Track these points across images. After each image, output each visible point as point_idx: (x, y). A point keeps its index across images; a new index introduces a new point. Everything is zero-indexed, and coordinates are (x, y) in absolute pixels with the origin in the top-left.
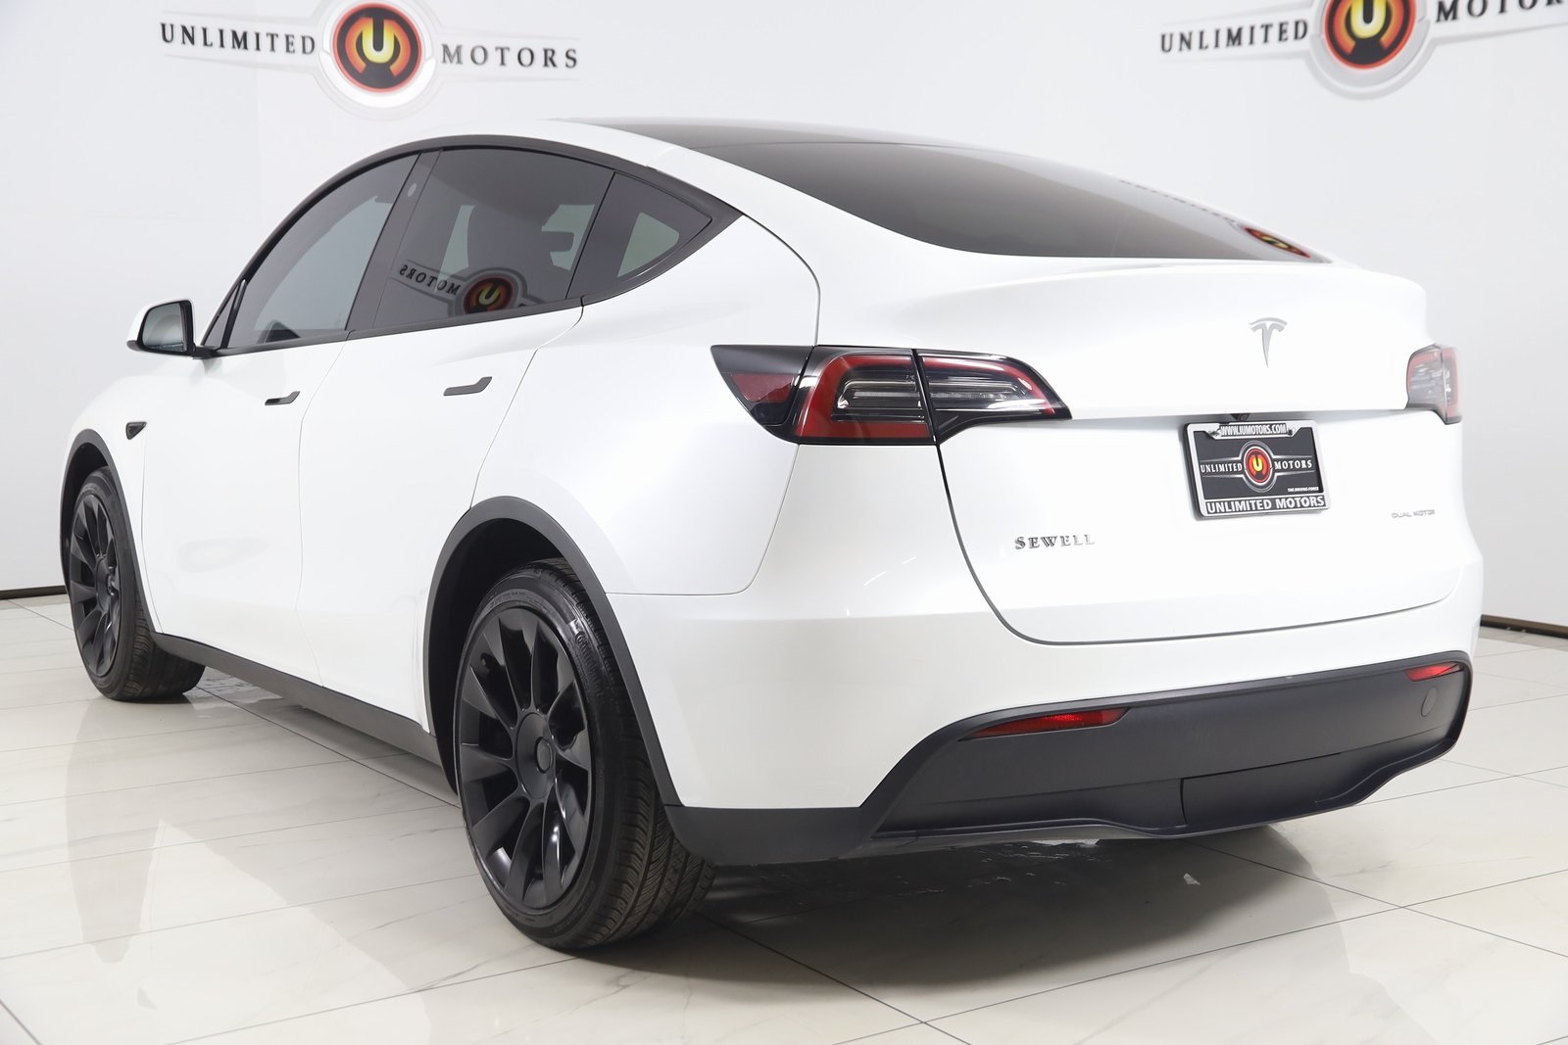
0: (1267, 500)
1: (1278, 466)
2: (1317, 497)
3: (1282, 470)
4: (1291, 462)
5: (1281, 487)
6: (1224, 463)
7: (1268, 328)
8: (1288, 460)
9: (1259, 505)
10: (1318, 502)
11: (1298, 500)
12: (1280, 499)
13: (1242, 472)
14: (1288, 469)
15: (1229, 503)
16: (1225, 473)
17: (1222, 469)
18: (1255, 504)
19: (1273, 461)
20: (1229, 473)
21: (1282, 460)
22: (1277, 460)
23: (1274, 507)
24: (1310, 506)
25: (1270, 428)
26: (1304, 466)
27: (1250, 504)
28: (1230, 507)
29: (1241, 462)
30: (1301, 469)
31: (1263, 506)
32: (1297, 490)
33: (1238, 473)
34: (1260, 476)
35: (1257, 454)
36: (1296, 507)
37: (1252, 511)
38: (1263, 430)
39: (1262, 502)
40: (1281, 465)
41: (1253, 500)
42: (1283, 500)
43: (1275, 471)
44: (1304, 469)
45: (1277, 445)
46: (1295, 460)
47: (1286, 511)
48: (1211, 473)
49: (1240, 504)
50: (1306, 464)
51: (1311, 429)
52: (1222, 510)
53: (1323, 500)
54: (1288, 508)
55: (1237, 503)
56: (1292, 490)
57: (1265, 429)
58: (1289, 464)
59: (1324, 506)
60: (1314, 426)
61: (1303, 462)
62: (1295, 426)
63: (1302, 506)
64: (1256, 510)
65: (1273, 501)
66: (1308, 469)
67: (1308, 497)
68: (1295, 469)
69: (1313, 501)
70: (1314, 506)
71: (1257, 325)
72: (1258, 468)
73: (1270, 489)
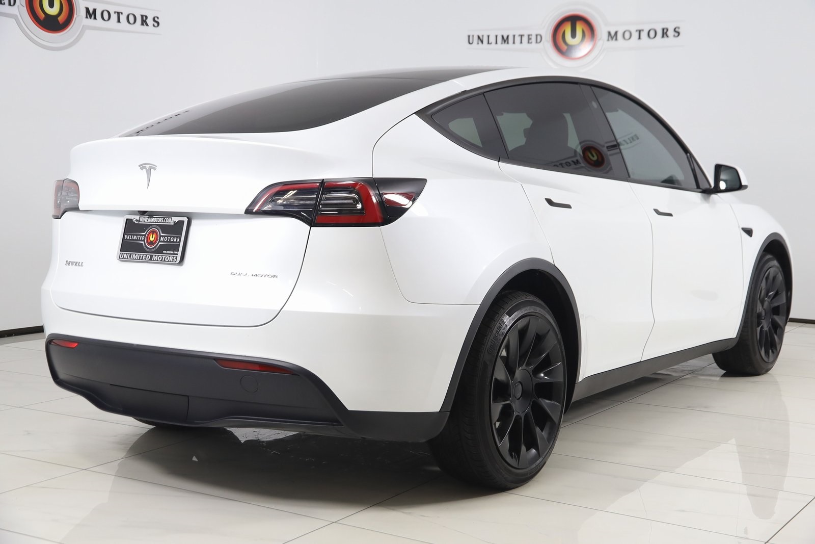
0: (148, 255)
1: (162, 239)
2: (173, 257)
3: (164, 241)
4: (169, 238)
5: (159, 251)
6: (137, 235)
7: (148, 168)
8: (168, 237)
9: (144, 257)
10: (173, 260)
11: (164, 257)
12: (155, 256)
13: (144, 240)
14: (167, 241)
15: (131, 254)
16: (135, 240)
17: (135, 238)
18: (143, 256)
19: (160, 236)
20: (137, 240)
21: (165, 236)
22: (162, 236)
23: (151, 259)
24: (168, 261)
25: (164, 220)
26: (175, 240)
27: (140, 256)
28: (130, 257)
29: (145, 235)
30: (173, 242)
31: (146, 258)
32: (168, 252)
33: (141, 240)
34: (151, 243)
35: (153, 232)
36: (161, 260)
37: (140, 260)
38: (160, 220)
39: (146, 256)
40: (164, 238)
41: (142, 254)
42: (157, 256)
43: (160, 241)
44: (175, 242)
45: (165, 229)
46: (171, 237)
47: (156, 262)
48: (129, 239)
49: (135, 256)
50: (177, 240)
51: (184, 221)
52: (126, 258)
53: (176, 258)
54: (157, 260)
55: (134, 255)
56: (165, 252)
57: (161, 220)
58: (168, 239)
59: (176, 262)
60: (186, 220)
61: (176, 238)
62: (176, 219)
63: (164, 261)
64: (142, 259)
65: (151, 256)
66: (176, 242)
67: (169, 256)
68: (170, 241)
69: (171, 259)
70: (171, 261)
71: (142, 167)
72: (152, 239)
73: (153, 250)
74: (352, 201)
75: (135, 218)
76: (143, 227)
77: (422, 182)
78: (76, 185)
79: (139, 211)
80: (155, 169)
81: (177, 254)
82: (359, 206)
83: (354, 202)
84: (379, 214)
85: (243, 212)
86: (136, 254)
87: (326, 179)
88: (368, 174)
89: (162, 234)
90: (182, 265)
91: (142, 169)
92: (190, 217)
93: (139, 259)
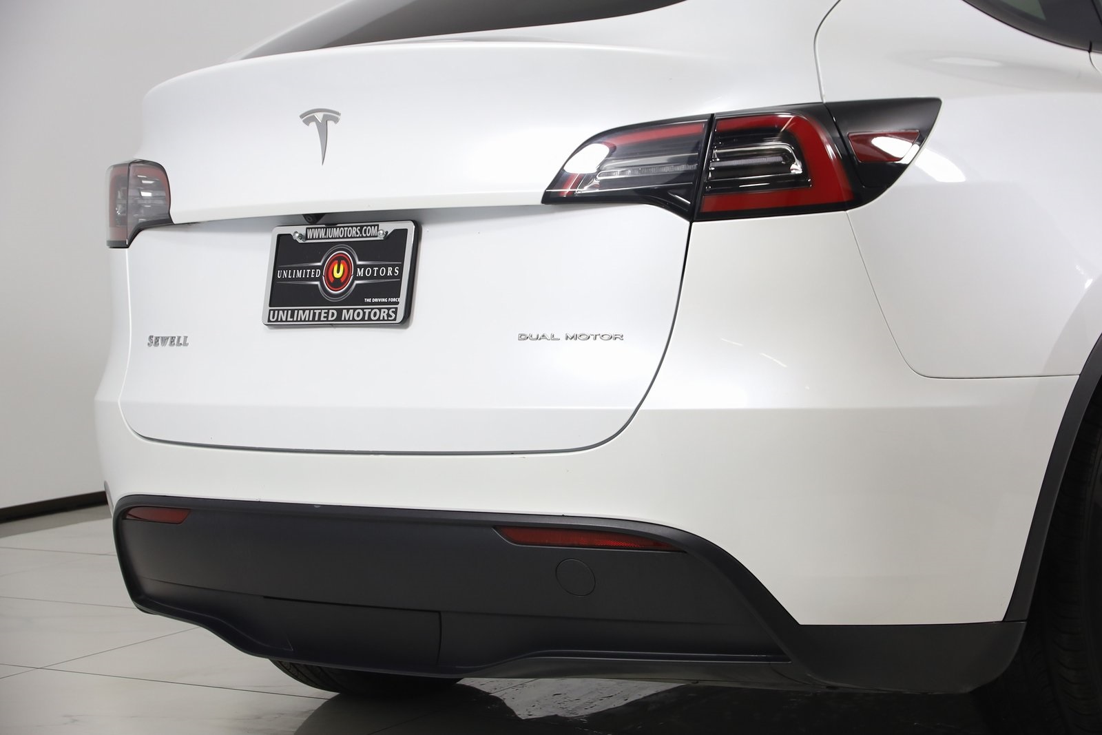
0: (333, 311)
1: (360, 273)
2: (389, 309)
3: (365, 277)
4: (376, 269)
5: (357, 298)
6: (303, 268)
7: (321, 120)
8: (372, 266)
9: (323, 315)
10: (389, 315)
11: (367, 311)
12: (348, 310)
13: (320, 279)
14: (372, 277)
15: (293, 311)
16: (301, 279)
17: (299, 275)
18: (320, 314)
19: (356, 266)
20: (305, 279)
21: (365, 267)
22: (361, 267)
23: (339, 318)
24: (379, 320)
25: (361, 230)
26: (390, 273)
27: (314, 314)
28: (292, 316)
29: (321, 268)
30: (386, 277)
31: (327, 317)
32: (376, 300)
33: (315, 279)
34: (337, 284)
35: (339, 259)
36: (363, 319)
37: (315, 323)
38: (352, 233)
39: (328, 313)
40: (364, 270)
41: (318, 309)
42: (351, 311)
43: (356, 278)
44: (390, 277)
45: (366, 250)
46: (379, 267)
47: (352, 323)
48: (287, 279)
49: (303, 313)
50: (393, 272)
51: (406, 231)
52: (284, 319)
53: (395, 313)
54: (354, 320)
55: (301, 312)
56: (369, 300)
57: (354, 231)
58: (373, 271)
59: (395, 319)
60: (410, 227)
61: (390, 269)
62: (388, 227)
63: (370, 319)
64: (319, 320)
65: (340, 312)
66: (393, 277)
67: (380, 309)
68: (378, 277)
69: (384, 314)
70: (384, 320)
71: (308, 117)
72: (337, 275)
73: (343, 298)
74: (778, 159)
75: (297, 231)
76: (316, 251)
77: (930, 106)
78: (161, 172)
79: (306, 216)
80: (336, 120)
81: (397, 303)
82: (797, 168)
83: (785, 159)
84: (843, 182)
85: (538, 200)
86: (304, 310)
87: (718, 114)
88: (810, 96)
89: (359, 263)
90: (407, 327)
91: (307, 122)
92: (418, 218)
93: (314, 320)
